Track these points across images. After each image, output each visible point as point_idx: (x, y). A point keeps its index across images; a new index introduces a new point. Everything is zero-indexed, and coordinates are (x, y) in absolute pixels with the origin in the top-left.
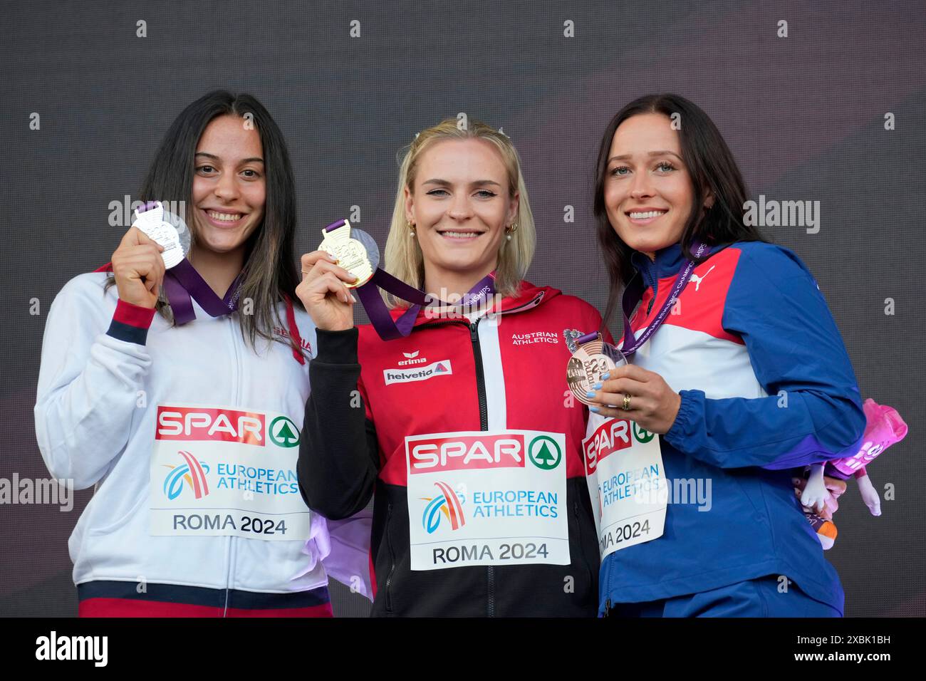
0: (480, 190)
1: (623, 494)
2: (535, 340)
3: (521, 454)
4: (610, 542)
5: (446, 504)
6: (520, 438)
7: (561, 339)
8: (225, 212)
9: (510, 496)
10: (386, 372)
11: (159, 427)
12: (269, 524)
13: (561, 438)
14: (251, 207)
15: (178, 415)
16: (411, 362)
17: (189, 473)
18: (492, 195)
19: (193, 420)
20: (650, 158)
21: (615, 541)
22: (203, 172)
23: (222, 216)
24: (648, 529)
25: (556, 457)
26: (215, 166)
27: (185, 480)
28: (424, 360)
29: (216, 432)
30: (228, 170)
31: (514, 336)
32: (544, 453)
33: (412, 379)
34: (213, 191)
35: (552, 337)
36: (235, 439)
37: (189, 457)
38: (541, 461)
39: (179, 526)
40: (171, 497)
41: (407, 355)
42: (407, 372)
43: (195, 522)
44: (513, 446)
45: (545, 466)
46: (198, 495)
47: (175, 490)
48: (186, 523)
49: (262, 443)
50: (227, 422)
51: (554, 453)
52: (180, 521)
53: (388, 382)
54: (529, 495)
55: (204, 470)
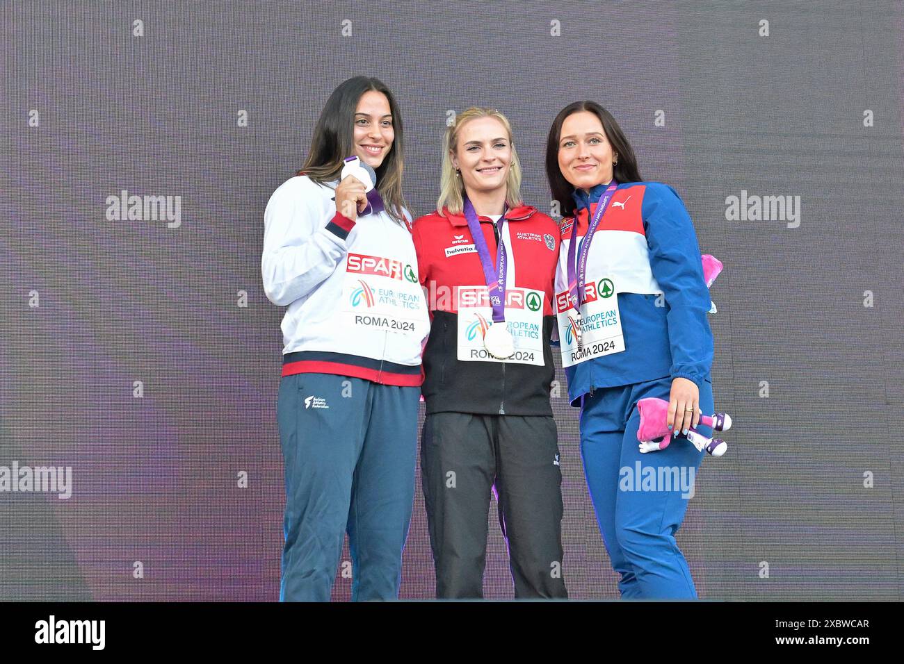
0: (497, 144)
1: (595, 326)
2: (530, 238)
3: (522, 301)
4: (589, 353)
5: (480, 325)
6: (522, 293)
7: (542, 238)
8: (375, 147)
9: (516, 325)
10: (446, 250)
11: (349, 265)
12: (406, 325)
13: (542, 294)
14: (387, 143)
15: (358, 259)
16: (459, 242)
17: (364, 292)
18: (503, 145)
19: (366, 262)
20: (586, 137)
21: (592, 352)
22: (361, 124)
23: (373, 149)
24: (613, 346)
25: (538, 305)
26: (367, 119)
27: (361, 296)
28: (466, 241)
29: (378, 271)
30: (376, 123)
31: (518, 234)
32: (533, 302)
33: (461, 252)
34: (367, 135)
35: (537, 237)
36: (388, 275)
37: (364, 284)
38: (531, 306)
39: (358, 322)
40: (354, 305)
41: (457, 237)
42: (458, 247)
43: (367, 321)
44: (518, 297)
45: (533, 309)
46: (369, 306)
47: (356, 301)
48: (362, 321)
49: (401, 278)
50: (384, 265)
51: (538, 302)
52: (359, 319)
53: (448, 255)
54: (525, 325)
55: (372, 291)
